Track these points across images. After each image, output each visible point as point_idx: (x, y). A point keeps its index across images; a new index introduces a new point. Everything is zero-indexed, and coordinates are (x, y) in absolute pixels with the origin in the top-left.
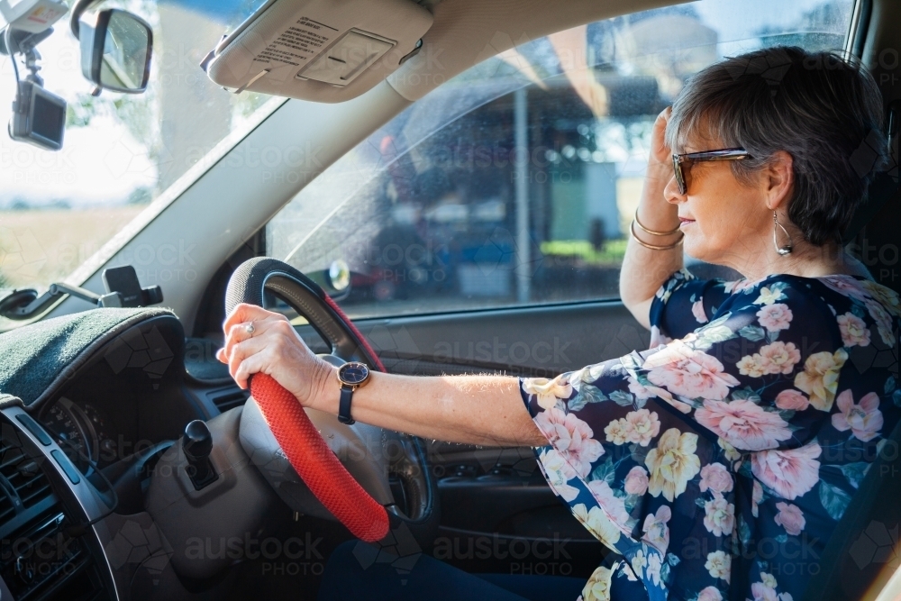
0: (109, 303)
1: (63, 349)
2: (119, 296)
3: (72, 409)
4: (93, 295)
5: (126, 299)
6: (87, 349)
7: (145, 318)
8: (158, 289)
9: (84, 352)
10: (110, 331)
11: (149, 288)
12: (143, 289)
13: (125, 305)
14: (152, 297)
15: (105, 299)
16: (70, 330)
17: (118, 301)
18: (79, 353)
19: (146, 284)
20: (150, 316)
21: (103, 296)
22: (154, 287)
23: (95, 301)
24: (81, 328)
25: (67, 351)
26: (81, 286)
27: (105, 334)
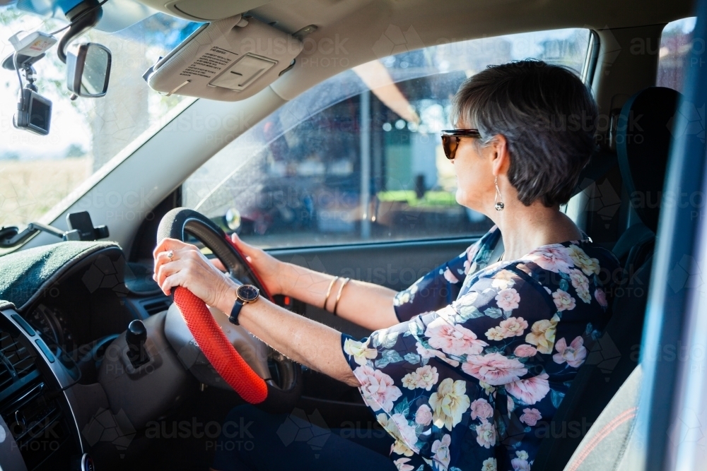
0: (71, 237)
1: (43, 270)
2: (79, 233)
3: (45, 311)
4: (59, 231)
5: (84, 235)
6: (60, 270)
7: (100, 249)
8: (106, 228)
9: (57, 272)
10: (75, 258)
11: (100, 227)
12: (95, 227)
13: (83, 239)
14: (102, 234)
15: (69, 235)
16: (48, 256)
17: (78, 236)
18: (54, 272)
19: (97, 225)
20: (103, 248)
21: (67, 233)
22: (103, 226)
23: (61, 236)
24: (55, 254)
25: (46, 271)
26: (49, 225)
27: (72, 260)
